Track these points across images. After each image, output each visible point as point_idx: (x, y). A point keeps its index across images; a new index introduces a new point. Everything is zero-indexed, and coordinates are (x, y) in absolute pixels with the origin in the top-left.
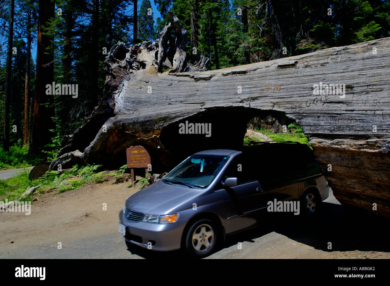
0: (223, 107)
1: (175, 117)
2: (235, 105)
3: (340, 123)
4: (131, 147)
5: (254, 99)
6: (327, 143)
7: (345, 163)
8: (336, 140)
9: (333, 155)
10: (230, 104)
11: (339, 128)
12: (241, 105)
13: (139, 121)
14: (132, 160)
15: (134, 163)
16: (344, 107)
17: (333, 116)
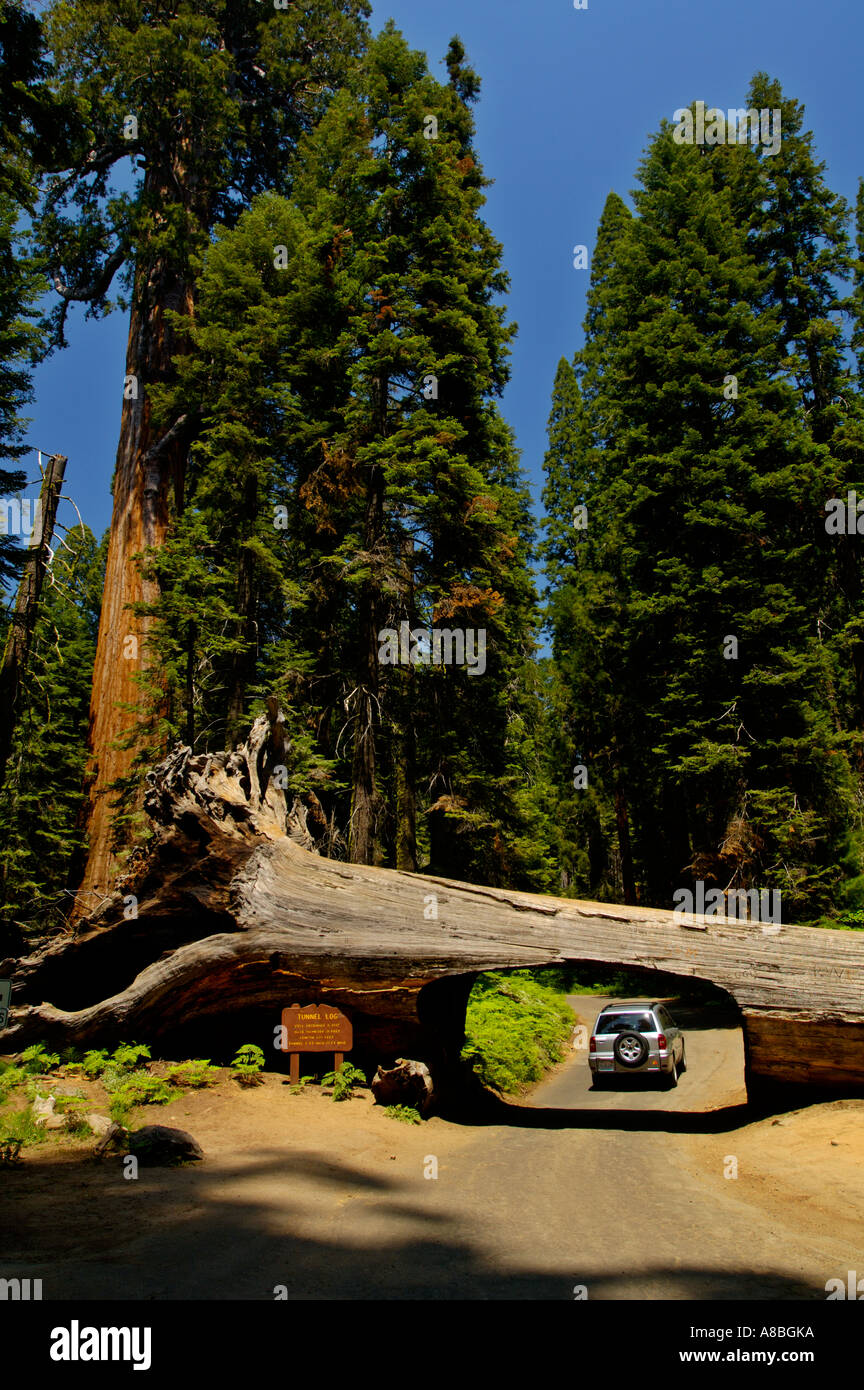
0: (603, 963)
1: (483, 963)
2: (625, 962)
3: (775, 997)
4: (296, 1007)
5: (659, 959)
6: (763, 1013)
7: (776, 1031)
8: (772, 1012)
9: (766, 1024)
10: (619, 960)
11: (774, 1001)
12: (638, 963)
13: (347, 955)
14: (300, 1035)
15: (304, 1041)
16: (776, 983)
17: (767, 990)
